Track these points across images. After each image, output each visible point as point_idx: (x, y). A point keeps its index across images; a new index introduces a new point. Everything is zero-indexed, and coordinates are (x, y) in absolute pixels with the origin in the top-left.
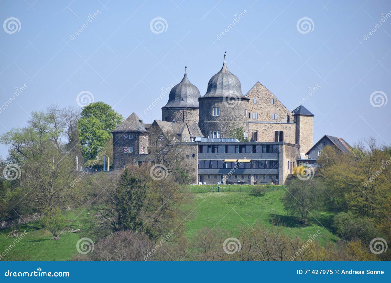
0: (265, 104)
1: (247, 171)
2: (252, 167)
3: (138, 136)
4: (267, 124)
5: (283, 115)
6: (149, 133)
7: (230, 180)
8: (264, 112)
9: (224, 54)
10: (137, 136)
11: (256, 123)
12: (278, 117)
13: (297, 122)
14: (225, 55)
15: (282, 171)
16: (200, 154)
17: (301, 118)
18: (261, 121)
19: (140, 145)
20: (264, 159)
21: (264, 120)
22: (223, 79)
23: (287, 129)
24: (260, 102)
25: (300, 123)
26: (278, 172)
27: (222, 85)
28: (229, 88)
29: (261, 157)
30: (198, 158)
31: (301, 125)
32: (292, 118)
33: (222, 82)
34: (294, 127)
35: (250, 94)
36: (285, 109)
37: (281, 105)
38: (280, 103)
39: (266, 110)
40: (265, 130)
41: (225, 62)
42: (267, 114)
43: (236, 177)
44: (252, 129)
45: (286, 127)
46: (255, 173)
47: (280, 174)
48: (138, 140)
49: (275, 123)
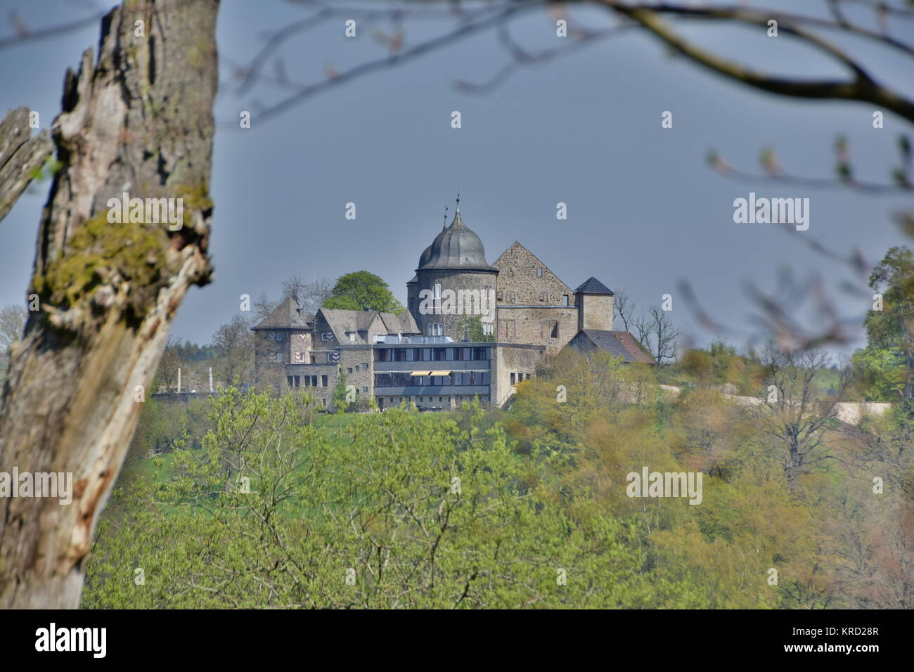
0: (527, 277)
1: (445, 390)
2: (452, 384)
3: (290, 335)
4: (530, 310)
5: (557, 293)
6: (311, 330)
7: (423, 405)
8: (525, 290)
9: (457, 197)
10: (287, 336)
11: (512, 308)
12: (549, 298)
13: (579, 306)
14: (458, 201)
15: (496, 389)
16: (378, 364)
17: (586, 299)
18: (520, 305)
19: (292, 350)
20: (469, 371)
21: (526, 304)
22: (450, 238)
23: (564, 316)
24: (517, 273)
25: (585, 306)
26: (490, 391)
27: (449, 248)
28: (459, 253)
29: (466, 368)
30: (374, 370)
31: (586, 310)
32: (573, 298)
33: (449, 244)
34: (575, 313)
35: (502, 262)
36: (561, 284)
37: (554, 279)
38: (552, 276)
39: (529, 287)
40: (527, 319)
41: (458, 211)
42: (531, 293)
43: (431, 399)
44: (505, 317)
45: (562, 314)
46: (456, 393)
47: (492, 394)
48: (290, 342)
49: (543, 308)
